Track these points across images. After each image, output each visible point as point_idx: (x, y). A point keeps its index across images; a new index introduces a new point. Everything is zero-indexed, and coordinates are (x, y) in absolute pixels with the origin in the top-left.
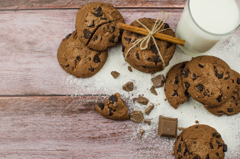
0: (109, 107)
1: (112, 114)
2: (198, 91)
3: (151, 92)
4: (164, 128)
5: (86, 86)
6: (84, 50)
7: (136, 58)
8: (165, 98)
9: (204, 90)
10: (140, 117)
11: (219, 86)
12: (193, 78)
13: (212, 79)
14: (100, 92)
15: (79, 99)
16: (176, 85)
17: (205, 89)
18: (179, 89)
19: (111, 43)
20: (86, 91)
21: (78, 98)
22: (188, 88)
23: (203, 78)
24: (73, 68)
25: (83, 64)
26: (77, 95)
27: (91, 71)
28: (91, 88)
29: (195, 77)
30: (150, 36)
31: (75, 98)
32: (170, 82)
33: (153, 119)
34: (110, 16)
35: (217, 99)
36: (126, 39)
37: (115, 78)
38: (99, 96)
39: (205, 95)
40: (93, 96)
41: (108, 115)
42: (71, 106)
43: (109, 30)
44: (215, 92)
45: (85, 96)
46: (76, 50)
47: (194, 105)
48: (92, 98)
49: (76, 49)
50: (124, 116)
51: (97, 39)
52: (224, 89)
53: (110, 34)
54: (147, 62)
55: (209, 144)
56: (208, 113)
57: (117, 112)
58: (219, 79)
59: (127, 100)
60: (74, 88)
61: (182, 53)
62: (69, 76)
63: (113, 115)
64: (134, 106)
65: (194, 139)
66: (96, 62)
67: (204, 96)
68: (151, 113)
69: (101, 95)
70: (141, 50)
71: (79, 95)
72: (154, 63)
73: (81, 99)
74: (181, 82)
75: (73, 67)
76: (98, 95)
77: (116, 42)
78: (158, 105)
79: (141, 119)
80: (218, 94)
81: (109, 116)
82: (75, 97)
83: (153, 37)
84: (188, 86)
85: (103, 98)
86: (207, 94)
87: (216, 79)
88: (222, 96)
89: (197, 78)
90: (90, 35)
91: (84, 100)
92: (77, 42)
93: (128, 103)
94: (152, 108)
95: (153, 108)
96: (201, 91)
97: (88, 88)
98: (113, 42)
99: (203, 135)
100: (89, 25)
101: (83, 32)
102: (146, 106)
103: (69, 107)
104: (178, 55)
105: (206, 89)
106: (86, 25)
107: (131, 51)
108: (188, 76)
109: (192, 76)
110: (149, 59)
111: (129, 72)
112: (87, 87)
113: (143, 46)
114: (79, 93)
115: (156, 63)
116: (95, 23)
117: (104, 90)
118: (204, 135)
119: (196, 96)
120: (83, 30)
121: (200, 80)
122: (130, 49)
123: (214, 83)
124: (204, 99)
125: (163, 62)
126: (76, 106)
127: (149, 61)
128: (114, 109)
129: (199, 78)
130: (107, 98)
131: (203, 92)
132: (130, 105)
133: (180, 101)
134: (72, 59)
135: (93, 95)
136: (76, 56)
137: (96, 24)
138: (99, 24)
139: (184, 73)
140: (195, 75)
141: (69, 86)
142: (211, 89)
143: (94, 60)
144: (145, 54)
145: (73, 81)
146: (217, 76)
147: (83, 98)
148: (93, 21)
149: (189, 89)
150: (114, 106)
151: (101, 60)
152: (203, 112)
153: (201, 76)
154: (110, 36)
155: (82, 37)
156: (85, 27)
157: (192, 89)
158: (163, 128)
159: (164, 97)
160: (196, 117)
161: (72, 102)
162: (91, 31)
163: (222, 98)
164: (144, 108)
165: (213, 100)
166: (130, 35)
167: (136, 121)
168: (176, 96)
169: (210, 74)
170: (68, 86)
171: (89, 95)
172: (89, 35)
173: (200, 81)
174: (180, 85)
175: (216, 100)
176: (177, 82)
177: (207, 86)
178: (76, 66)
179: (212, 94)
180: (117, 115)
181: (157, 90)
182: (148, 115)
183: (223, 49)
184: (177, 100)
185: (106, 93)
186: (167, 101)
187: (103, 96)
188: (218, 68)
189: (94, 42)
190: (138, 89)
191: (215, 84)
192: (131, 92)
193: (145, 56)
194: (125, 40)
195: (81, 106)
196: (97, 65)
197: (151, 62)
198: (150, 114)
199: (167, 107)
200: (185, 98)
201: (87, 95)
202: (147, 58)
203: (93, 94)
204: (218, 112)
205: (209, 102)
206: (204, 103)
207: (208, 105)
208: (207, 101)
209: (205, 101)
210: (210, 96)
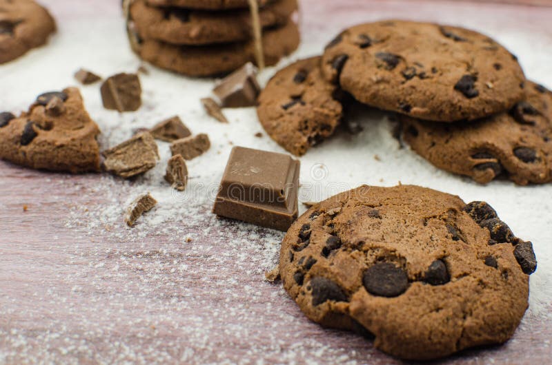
0: (28, 121)
1: (36, 134)
2: (381, 63)
4: (237, 164)
8: (259, 131)
11: (461, 56)
12: (361, 42)
17: (405, 62)
22: (340, 68)
29: (366, 40)
32: (276, 84)
33: (199, 177)
35: (458, 88)
39: (408, 77)
41: (16, 140)
44: (448, 67)
50: (77, 143)
57: (55, 131)
63: (37, 140)
65: (372, 207)
74: (316, 72)
79: (145, 157)
80: (457, 73)
81: (22, 144)
84: (340, 59)
86: (414, 71)
88: (474, 78)
89: (373, 43)
94: (201, 144)
96: (392, 65)
105: (410, 62)
109: (356, 38)
124: (406, 85)
131: (401, 66)
133: (311, 116)
142: (429, 60)
149: (346, 70)
150: (48, 107)
157: (356, 63)
158: (232, 163)
159: (253, 129)
163: (477, 84)
167: (126, 167)
168: (297, 106)
174: (314, 80)
175: (452, 88)
177: (412, 57)
179: (434, 72)
184: (300, 115)
186: (265, 139)
192: (128, 114)
200: (334, 106)
204: (472, 154)
205: (424, 94)
206: (408, 99)
207: (423, 106)
208: (416, 91)
209: (410, 92)
210: (428, 77)
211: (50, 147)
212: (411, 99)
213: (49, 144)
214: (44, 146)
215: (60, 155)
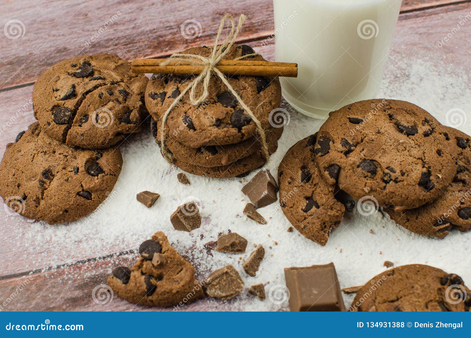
0: (143, 274)
1: (156, 287)
2: (366, 174)
3: (249, 216)
4: (303, 289)
5: (77, 239)
6: (60, 154)
7: (187, 130)
8: (289, 224)
9: (379, 169)
10: (233, 281)
11: (416, 152)
12: (344, 149)
13: (393, 141)
14: (117, 247)
15: (64, 274)
16: (308, 186)
17: (381, 167)
18: (318, 190)
19: (123, 124)
20: (80, 253)
21: (61, 274)
22: (337, 177)
23: (367, 142)
24: (38, 201)
25: (61, 185)
26: (58, 267)
27: (83, 199)
28: (91, 243)
29: (348, 147)
30: (210, 69)
31: (53, 274)
32: (290, 183)
33: (269, 283)
34: (113, 74)
35: (420, 184)
36: (153, 96)
37: (150, 206)
38: (115, 257)
39: (387, 182)
40: (100, 261)
41: (143, 294)
42: (46, 296)
43: (112, 98)
44: (411, 167)
45: (77, 266)
46: (40, 158)
47: (369, 225)
48: (96, 266)
49: (40, 154)
50: (187, 287)
51: (87, 121)
52: (431, 156)
53: (117, 104)
54: (215, 131)
55: (436, 304)
56: (411, 237)
57: (166, 279)
58: (410, 136)
59: (190, 251)
60: (48, 251)
61: (303, 120)
62: (32, 226)
63: (158, 290)
64: (212, 262)
65: (393, 301)
66: (93, 175)
67: (384, 184)
68: (260, 268)
69: (121, 254)
70: (194, 106)
71: (64, 265)
72: (234, 131)
73: (70, 273)
74: (316, 173)
75: (38, 198)
76: (111, 256)
77: (136, 122)
78: (274, 247)
79: (235, 286)
80: (417, 171)
81: (148, 296)
82: (53, 271)
83: (216, 70)
84: (336, 171)
85: (125, 260)
86: (390, 177)
87: (402, 138)
88: (429, 174)
89: (352, 148)
90: (67, 114)
91: (76, 276)
92: (42, 140)
93: (193, 258)
94: (260, 254)
95: (263, 256)
96: (374, 173)
97: (84, 245)
98: (128, 122)
99: (413, 287)
100: (63, 95)
101: (51, 112)
102: (242, 256)
103: (39, 301)
104: (295, 127)
105: (384, 166)
106: (56, 97)
107: (170, 116)
108: (329, 149)
109: (340, 146)
110: (219, 123)
111: (181, 186)
112: (80, 242)
113: (198, 95)
114: (62, 260)
115: (240, 130)
116: (77, 89)
117: (125, 240)
118: (416, 286)
119: (363, 190)
120: (50, 107)
121: (363, 150)
122: (167, 112)
123: (400, 147)
124: (387, 191)
125: (255, 123)
126: (59, 293)
127: (221, 127)
128: (156, 272)
129: (358, 149)
130: (136, 257)
131: (380, 173)
132: (202, 262)
133: (327, 219)
134: (33, 179)
135: (100, 258)
136: (42, 171)
137: (80, 90)
138: (88, 89)
139: (319, 147)
140: (347, 143)
141: (34, 249)
142: (397, 163)
143: (88, 171)
144: (206, 114)
145: (43, 236)
146: (401, 131)
147: (75, 270)
148: (74, 87)
149: (342, 179)
150: (156, 264)
151: (104, 170)
152: (397, 237)
153: (362, 140)
154: (117, 108)
155: (49, 124)
156: (54, 101)
157: (348, 174)
158: (300, 290)
159: (284, 224)
160: (381, 253)
161: (47, 285)
162: (70, 107)
163: (432, 178)
164: (239, 262)
165: (410, 187)
166: (162, 85)
167: (224, 294)
168: (314, 209)
169: (382, 131)
170: (31, 250)
171: (89, 260)
172: (65, 116)
173: (364, 152)
174: (316, 180)
175: (417, 186)
176: (307, 177)
177: (384, 160)
178: (43, 193)
179: (403, 174)
180: (169, 288)
181: (264, 211)
182: (253, 275)
183: (399, 92)
184: (318, 218)
185: (131, 246)
186: (296, 232)
187: (126, 256)
188: (399, 118)
189: (79, 127)
190: (214, 221)
191: (403, 150)
192: (196, 232)
193: (206, 117)
194: (152, 100)
195: (71, 291)
196: (97, 181)
197: (225, 129)
198: (257, 273)
199: (299, 247)
200: (339, 206)
201: (83, 262)
202: (214, 120)
203: (98, 255)
204: (434, 224)
205: (401, 196)
206: (391, 201)
207: (402, 205)
208: (395, 195)
209: (391, 196)
210: (400, 181)
211: (169, 294)
212: (393, 201)
213: (168, 293)
214: (165, 295)
215: (178, 298)
